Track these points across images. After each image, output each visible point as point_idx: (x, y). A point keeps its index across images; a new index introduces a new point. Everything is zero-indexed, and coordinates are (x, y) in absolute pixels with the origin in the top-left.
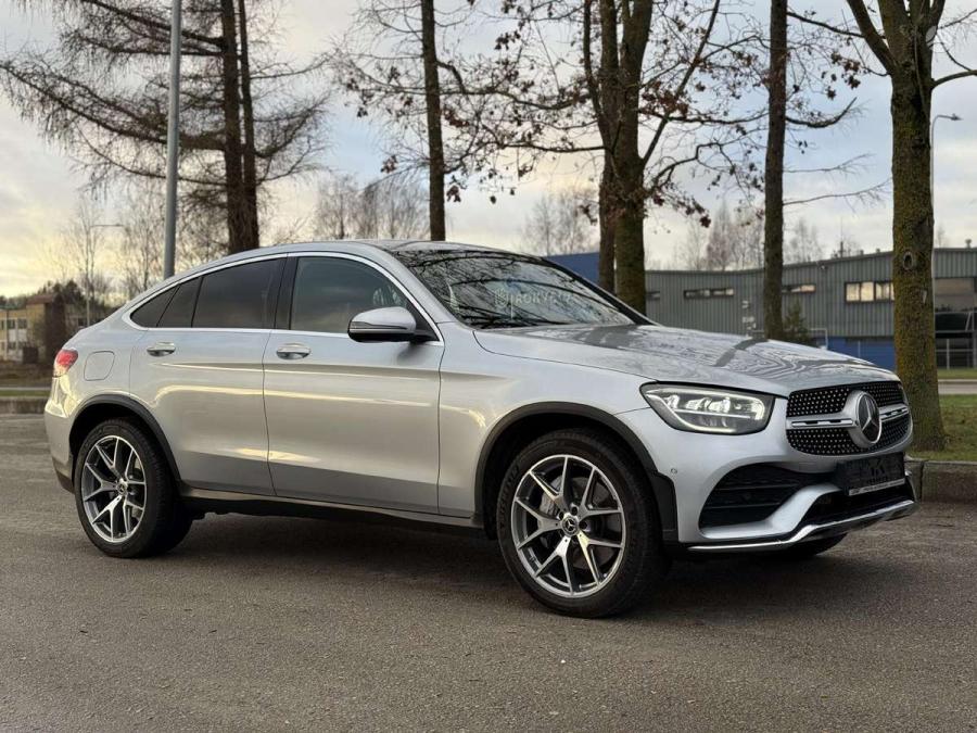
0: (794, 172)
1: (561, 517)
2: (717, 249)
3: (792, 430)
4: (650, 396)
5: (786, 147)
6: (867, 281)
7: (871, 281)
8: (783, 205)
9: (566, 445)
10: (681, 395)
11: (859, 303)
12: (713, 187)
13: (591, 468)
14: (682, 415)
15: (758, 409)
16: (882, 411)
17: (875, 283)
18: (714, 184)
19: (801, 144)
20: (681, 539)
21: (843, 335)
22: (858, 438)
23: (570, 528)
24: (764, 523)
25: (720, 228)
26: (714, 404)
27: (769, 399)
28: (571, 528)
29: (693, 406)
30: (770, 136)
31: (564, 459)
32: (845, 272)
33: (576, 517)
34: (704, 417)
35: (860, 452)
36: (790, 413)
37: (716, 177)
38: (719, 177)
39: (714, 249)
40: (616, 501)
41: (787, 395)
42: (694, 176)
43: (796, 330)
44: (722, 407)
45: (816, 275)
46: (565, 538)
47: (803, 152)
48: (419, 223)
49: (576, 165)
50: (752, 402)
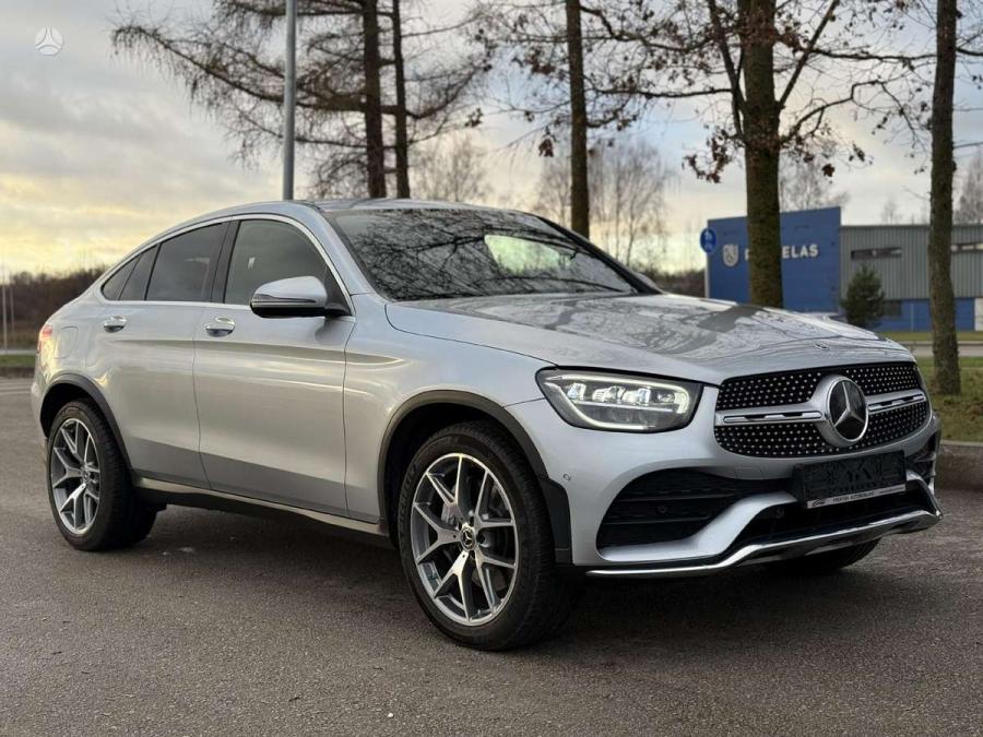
0: (968, 110)
1: (460, 527)
2: (972, 200)
3: (726, 427)
4: (548, 384)
5: (957, 82)
8: (953, 148)
9: (459, 442)
10: (588, 383)
12: (878, 131)
13: (484, 471)
14: (584, 409)
15: (682, 400)
16: (869, 400)
18: (879, 127)
19: (975, 78)
20: (576, 560)
22: (830, 433)
23: (467, 540)
24: (687, 543)
25: (975, 177)
26: (628, 393)
27: (696, 387)
28: (469, 542)
29: (602, 396)
30: (938, 70)
31: (457, 459)
33: (473, 528)
34: (616, 410)
35: (835, 452)
36: (721, 405)
37: (881, 119)
38: (885, 119)
39: (969, 201)
40: (508, 512)
41: (719, 384)
42: (856, 119)
44: (636, 397)
46: (463, 553)
47: (979, 88)
48: (646, 182)
49: (697, 111)
50: (675, 391)
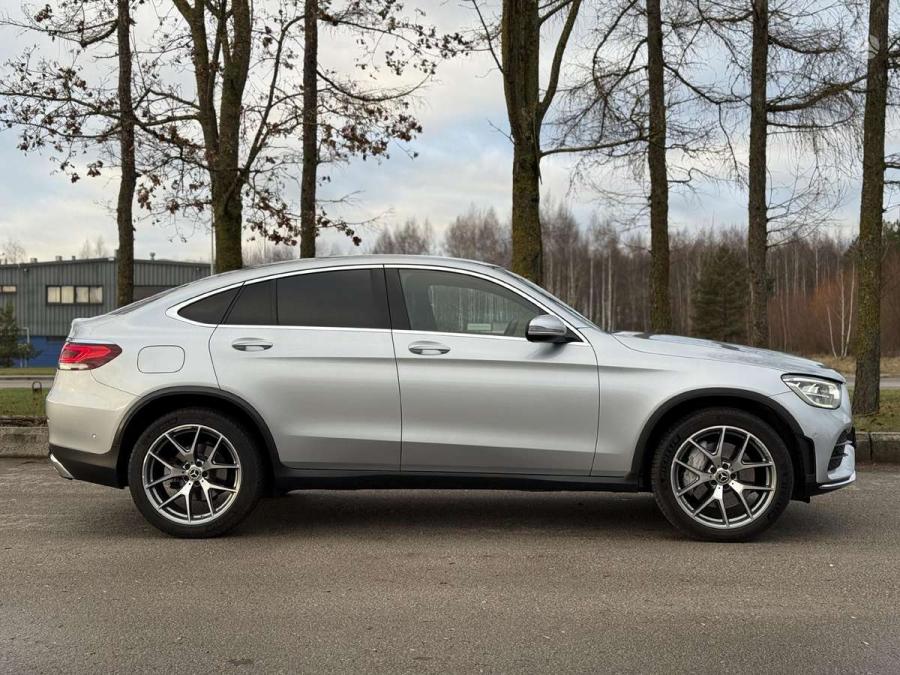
1: (713, 471)
4: (789, 383)
6: (67, 285)
7: (71, 285)
11: (60, 305)
13: (747, 435)
14: (809, 396)
17: (75, 287)
20: (818, 480)
21: (43, 334)
23: (723, 477)
31: (721, 429)
32: (47, 276)
33: (728, 471)
34: (819, 398)
43: (9, 328)
45: (18, 277)
